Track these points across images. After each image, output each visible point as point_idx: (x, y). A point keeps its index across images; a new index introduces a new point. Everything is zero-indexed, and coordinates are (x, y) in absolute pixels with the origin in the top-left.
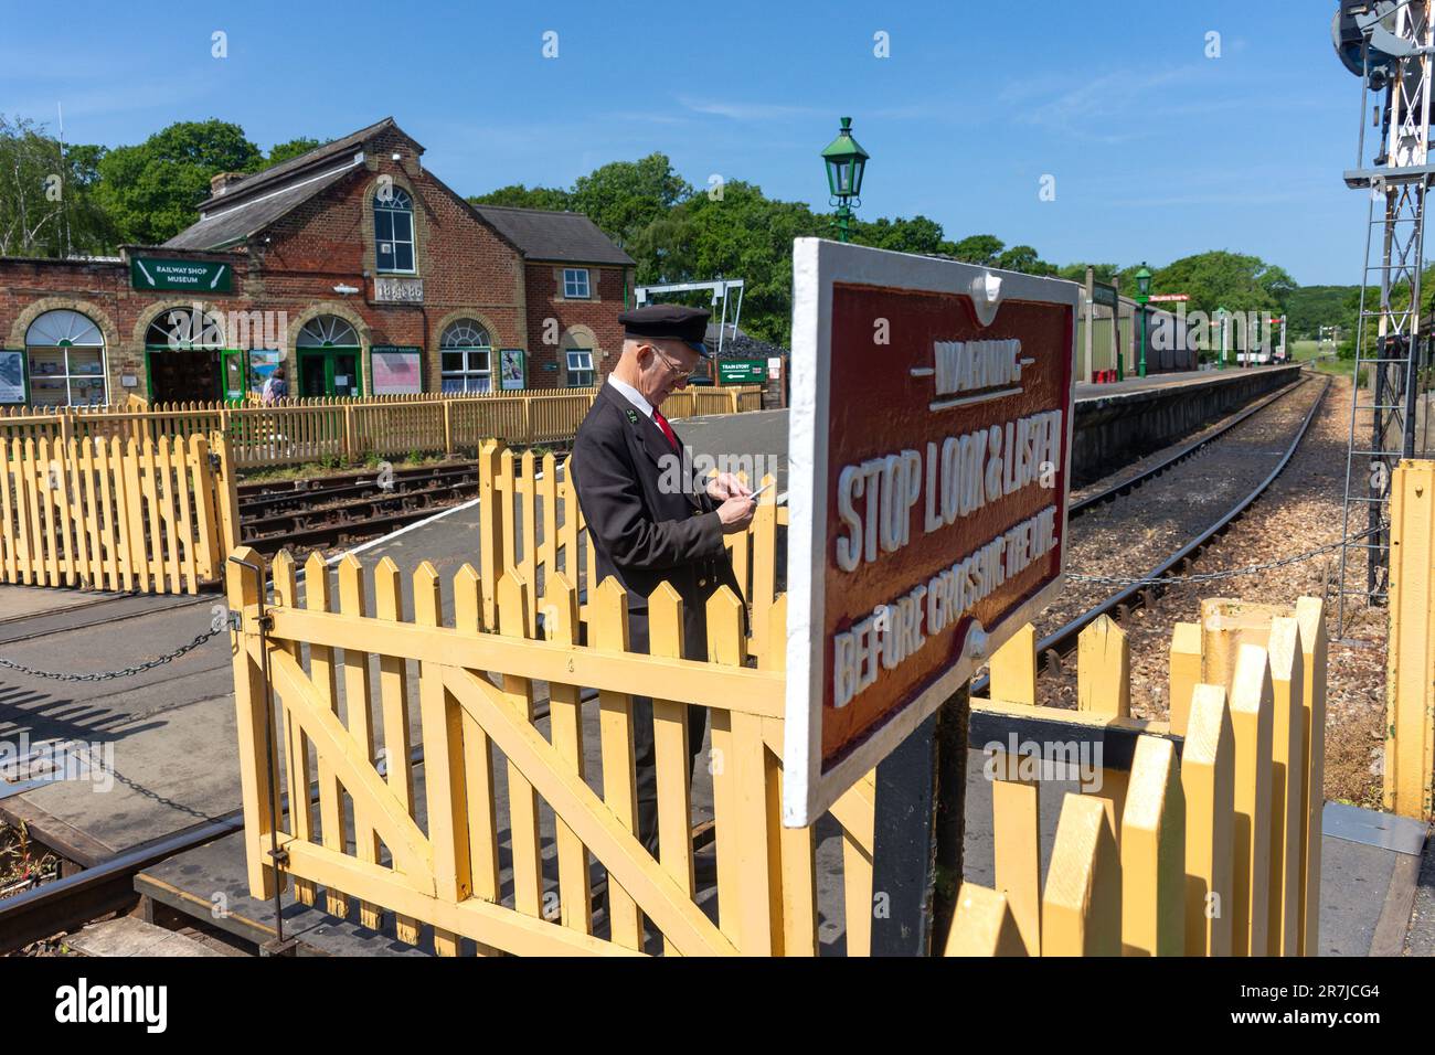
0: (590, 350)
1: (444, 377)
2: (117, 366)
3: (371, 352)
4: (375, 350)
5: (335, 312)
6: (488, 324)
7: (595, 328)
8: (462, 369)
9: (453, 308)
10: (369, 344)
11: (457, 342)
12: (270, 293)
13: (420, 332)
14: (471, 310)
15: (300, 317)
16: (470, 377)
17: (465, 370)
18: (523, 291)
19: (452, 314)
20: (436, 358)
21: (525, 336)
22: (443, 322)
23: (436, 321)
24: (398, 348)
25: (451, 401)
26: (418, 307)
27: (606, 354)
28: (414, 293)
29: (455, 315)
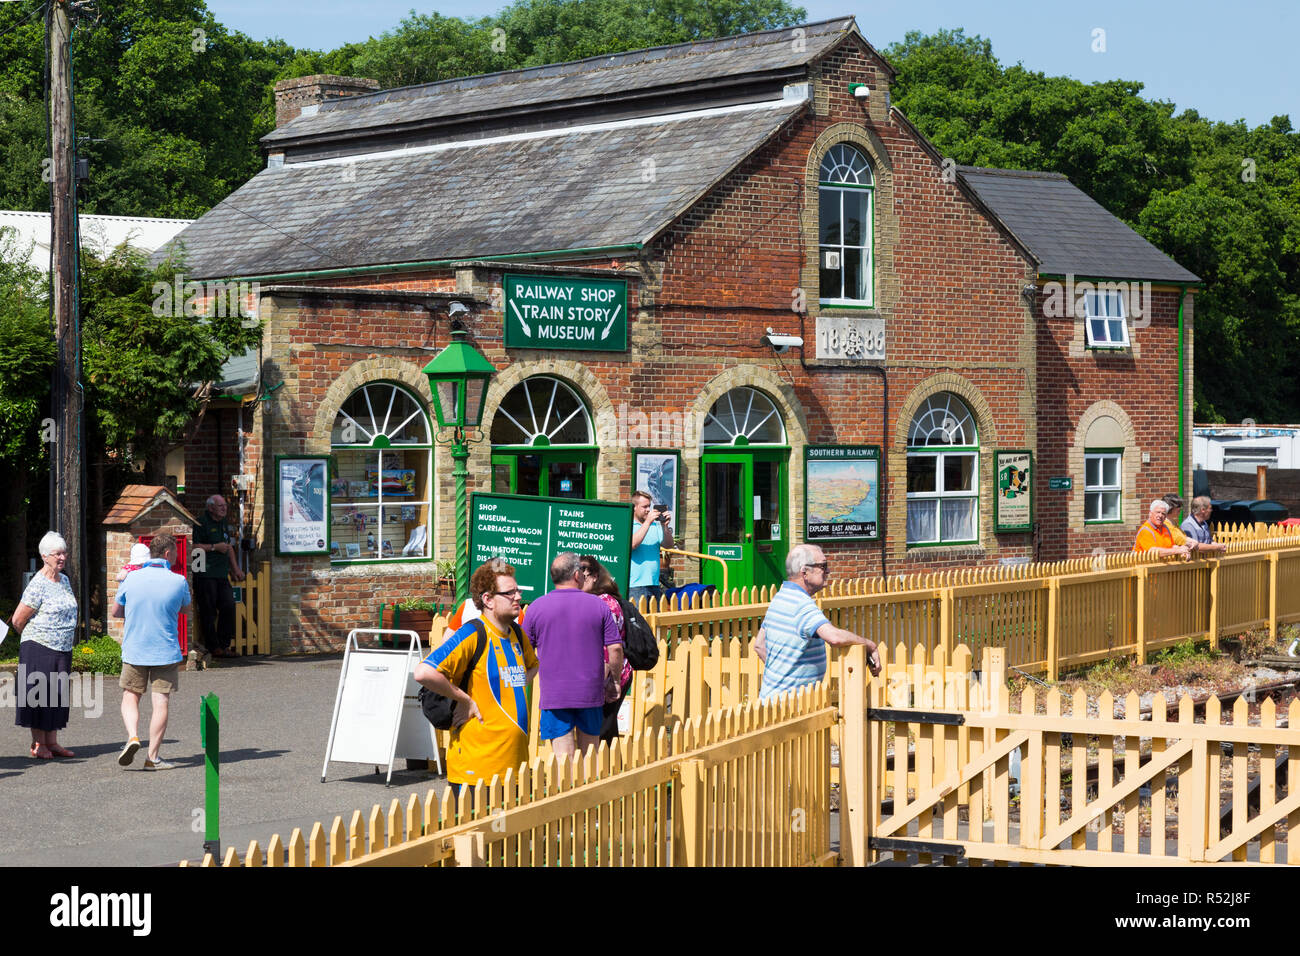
0: (1120, 450)
1: (911, 502)
2: (450, 484)
3: (807, 457)
4: (812, 453)
5: (758, 383)
6: (979, 401)
7: (1131, 407)
8: (933, 489)
9: (929, 372)
10: (804, 441)
11: (928, 436)
12: (667, 347)
13: (878, 417)
14: (954, 376)
15: (707, 392)
16: (946, 501)
17: (940, 490)
18: (1032, 338)
19: (927, 383)
20: (898, 465)
21: (1033, 424)
22: (914, 399)
23: (903, 396)
24: (845, 447)
25: (951, 588)
26: (876, 369)
27: (1146, 458)
28: (871, 342)
29: (931, 385)
